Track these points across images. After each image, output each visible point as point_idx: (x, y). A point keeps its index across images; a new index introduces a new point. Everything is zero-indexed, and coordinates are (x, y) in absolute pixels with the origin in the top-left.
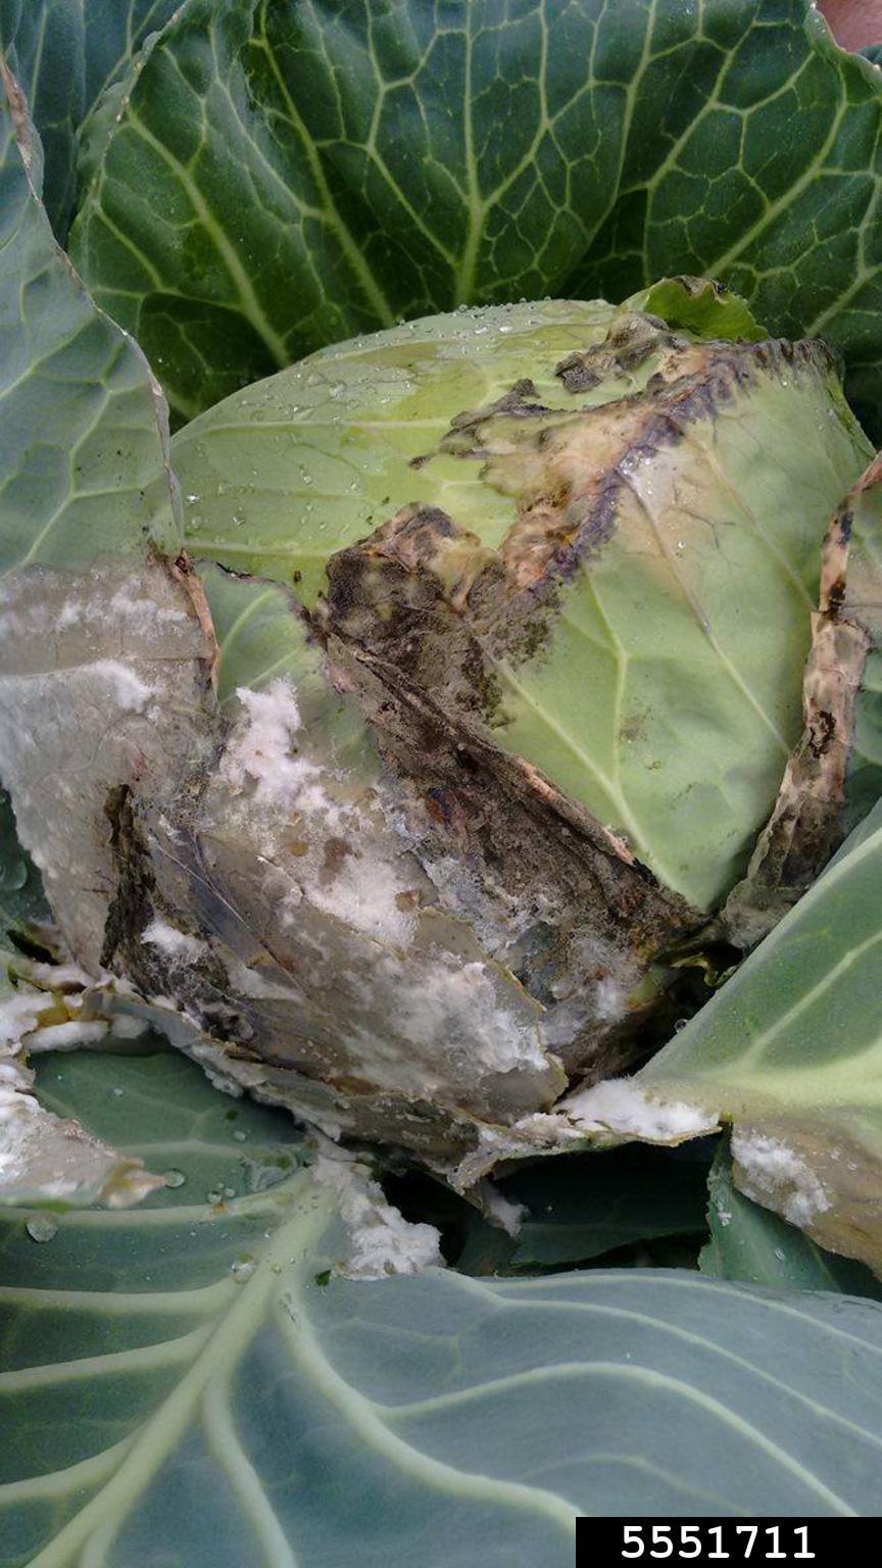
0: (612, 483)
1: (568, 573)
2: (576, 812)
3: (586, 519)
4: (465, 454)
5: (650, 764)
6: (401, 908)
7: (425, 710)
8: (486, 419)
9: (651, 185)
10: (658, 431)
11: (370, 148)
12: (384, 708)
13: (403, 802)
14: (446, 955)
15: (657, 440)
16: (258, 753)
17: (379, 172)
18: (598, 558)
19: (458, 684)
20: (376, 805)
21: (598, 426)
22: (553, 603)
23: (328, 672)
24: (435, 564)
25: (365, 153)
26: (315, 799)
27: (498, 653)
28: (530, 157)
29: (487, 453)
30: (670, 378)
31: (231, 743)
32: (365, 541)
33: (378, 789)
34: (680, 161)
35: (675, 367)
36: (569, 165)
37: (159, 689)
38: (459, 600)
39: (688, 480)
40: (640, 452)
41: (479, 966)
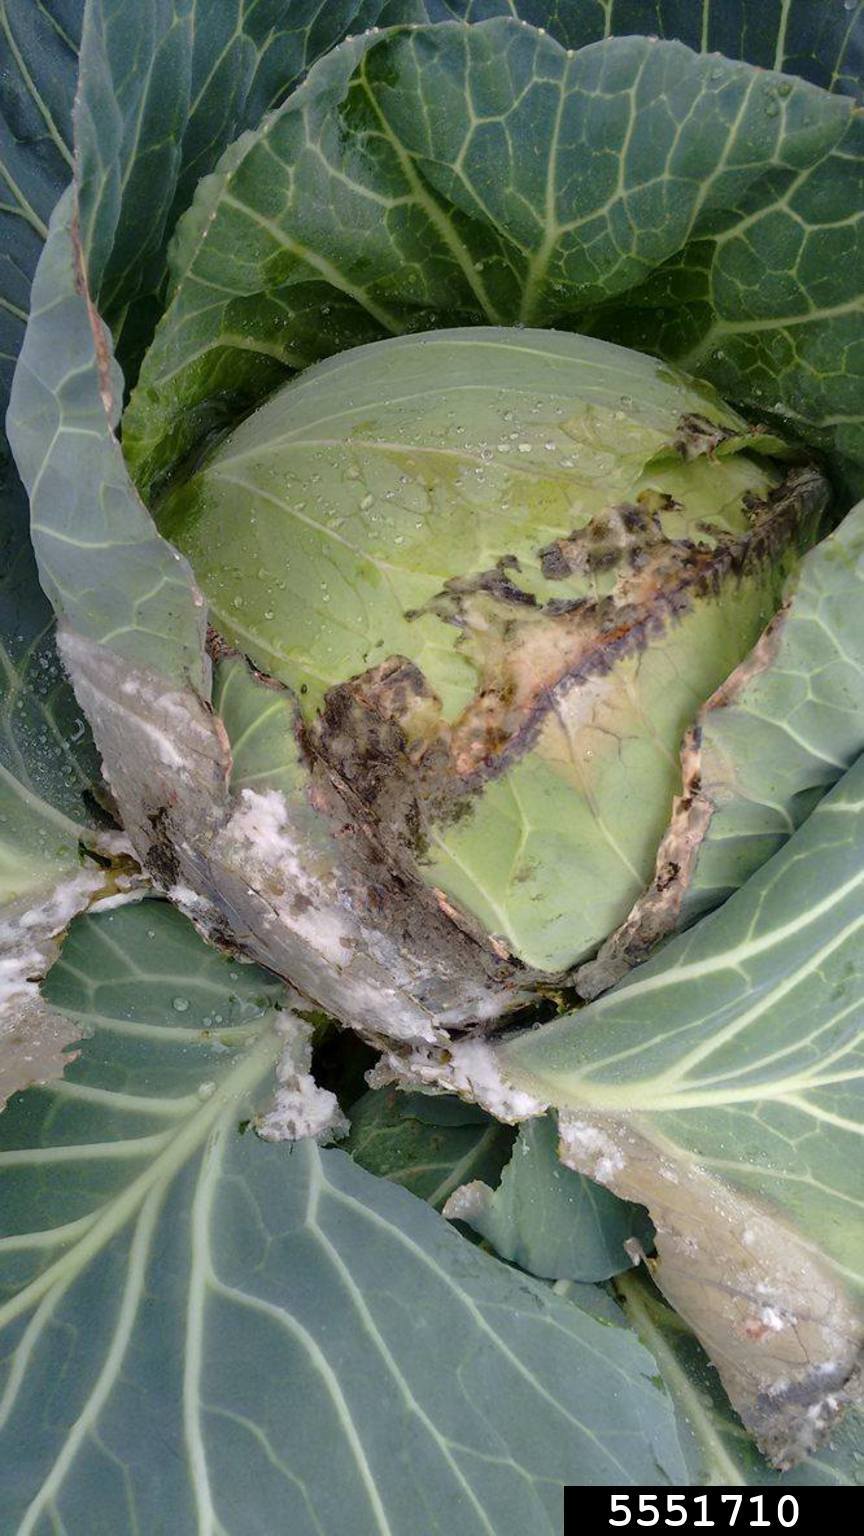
0: (544, 702)
1: (493, 776)
2: (471, 927)
3: (516, 734)
4: (447, 619)
5: (534, 896)
6: (344, 946)
7: (374, 841)
8: (472, 592)
9: (721, 239)
10: (592, 664)
11: (457, 167)
12: (347, 828)
13: (352, 887)
14: (371, 980)
15: (589, 671)
16: (255, 828)
17: (463, 186)
18: (520, 763)
19: (398, 826)
20: (333, 885)
21: (550, 635)
22: (478, 791)
23: (310, 792)
24: (404, 721)
25: (452, 170)
26: (292, 867)
27: (431, 819)
28: (604, 211)
29: (465, 623)
30: (619, 603)
31: (237, 815)
32: (358, 678)
33: (336, 872)
34: (749, 232)
35: (625, 593)
36: (637, 232)
37: (189, 764)
38: (416, 757)
39: (607, 704)
40: (573, 680)
41: (391, 992)
